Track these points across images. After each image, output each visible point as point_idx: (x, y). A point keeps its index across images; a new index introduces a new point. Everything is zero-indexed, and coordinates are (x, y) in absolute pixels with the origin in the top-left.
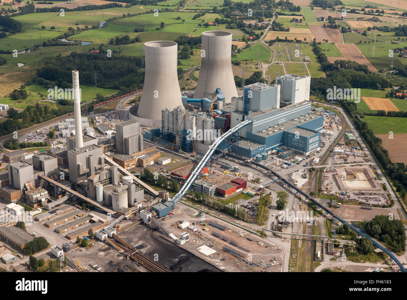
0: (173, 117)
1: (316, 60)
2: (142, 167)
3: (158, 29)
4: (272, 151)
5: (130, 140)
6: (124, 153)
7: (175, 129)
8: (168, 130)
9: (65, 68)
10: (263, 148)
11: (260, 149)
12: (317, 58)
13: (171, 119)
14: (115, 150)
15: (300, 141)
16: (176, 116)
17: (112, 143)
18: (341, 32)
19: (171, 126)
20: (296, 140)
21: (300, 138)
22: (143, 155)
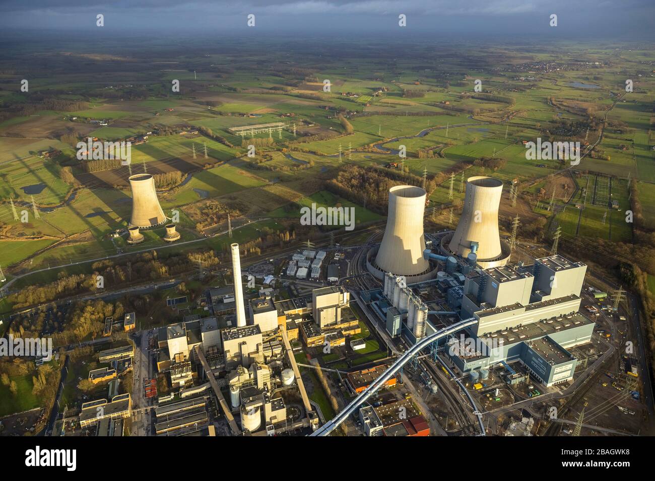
0: (392, 285)
4: (500, 364)
6: (317, 322)
7: (392, 298)
8: (387, 295)
10: (484, 362)
11: (480, 363)
13: (389, 286)
14: (311, 315)
15: (542, 366)
16: (394, 286)
17: (308, 307)
20: (537, 362)
21: (542, 362)
22: (335, 332)
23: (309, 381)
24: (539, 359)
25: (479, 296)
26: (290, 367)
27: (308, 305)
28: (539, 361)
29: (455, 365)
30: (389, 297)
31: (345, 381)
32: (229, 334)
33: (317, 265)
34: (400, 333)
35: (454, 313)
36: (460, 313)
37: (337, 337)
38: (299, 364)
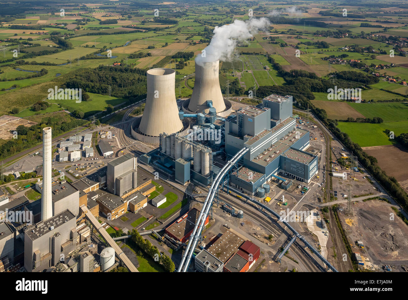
0: (170, 142)
1: (272, 68)
2: (133, 213)
3: (163, 46)
4: (271, 178)
5: (121, 181)
6: (115, 193)
7: (172, 153)
8: (165, 152)
9: (89, 80)
10: (263, 179)
11: (261, 180)
12: (272, 66)
13: (168, 143)
14: (105, 189)
15: (300, 168)
16: (173, 142)
17: (102, 181)
18: (281, 46)
19: (168, 150)
20: (295, 166)
21: (299, 165)
22: (136, 196)
23: (129, 253)
24: (296, 164)
25: (239, 132)
26: (107, 245)
27: (102, 179)
28: (297, 166)
29: (243, 189)
30: (168, 153)
31: (165, 237)
32: (36, 231)
33: (88, 147)
34: (190, 179)
35: (220, 151)
36: (224, 150)
37: (140, 200)
38: (114, 239)
